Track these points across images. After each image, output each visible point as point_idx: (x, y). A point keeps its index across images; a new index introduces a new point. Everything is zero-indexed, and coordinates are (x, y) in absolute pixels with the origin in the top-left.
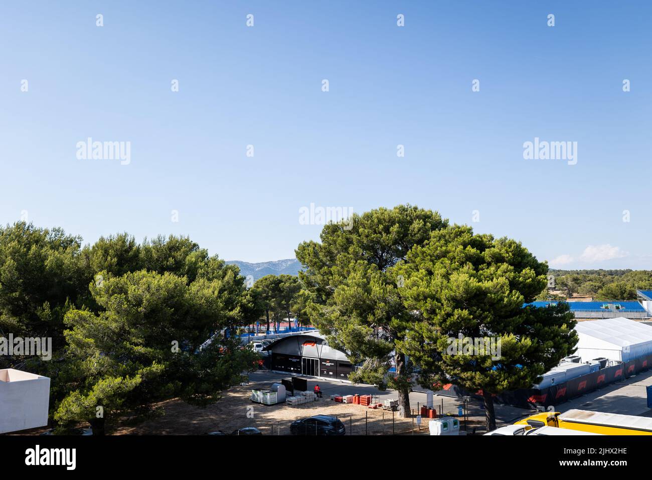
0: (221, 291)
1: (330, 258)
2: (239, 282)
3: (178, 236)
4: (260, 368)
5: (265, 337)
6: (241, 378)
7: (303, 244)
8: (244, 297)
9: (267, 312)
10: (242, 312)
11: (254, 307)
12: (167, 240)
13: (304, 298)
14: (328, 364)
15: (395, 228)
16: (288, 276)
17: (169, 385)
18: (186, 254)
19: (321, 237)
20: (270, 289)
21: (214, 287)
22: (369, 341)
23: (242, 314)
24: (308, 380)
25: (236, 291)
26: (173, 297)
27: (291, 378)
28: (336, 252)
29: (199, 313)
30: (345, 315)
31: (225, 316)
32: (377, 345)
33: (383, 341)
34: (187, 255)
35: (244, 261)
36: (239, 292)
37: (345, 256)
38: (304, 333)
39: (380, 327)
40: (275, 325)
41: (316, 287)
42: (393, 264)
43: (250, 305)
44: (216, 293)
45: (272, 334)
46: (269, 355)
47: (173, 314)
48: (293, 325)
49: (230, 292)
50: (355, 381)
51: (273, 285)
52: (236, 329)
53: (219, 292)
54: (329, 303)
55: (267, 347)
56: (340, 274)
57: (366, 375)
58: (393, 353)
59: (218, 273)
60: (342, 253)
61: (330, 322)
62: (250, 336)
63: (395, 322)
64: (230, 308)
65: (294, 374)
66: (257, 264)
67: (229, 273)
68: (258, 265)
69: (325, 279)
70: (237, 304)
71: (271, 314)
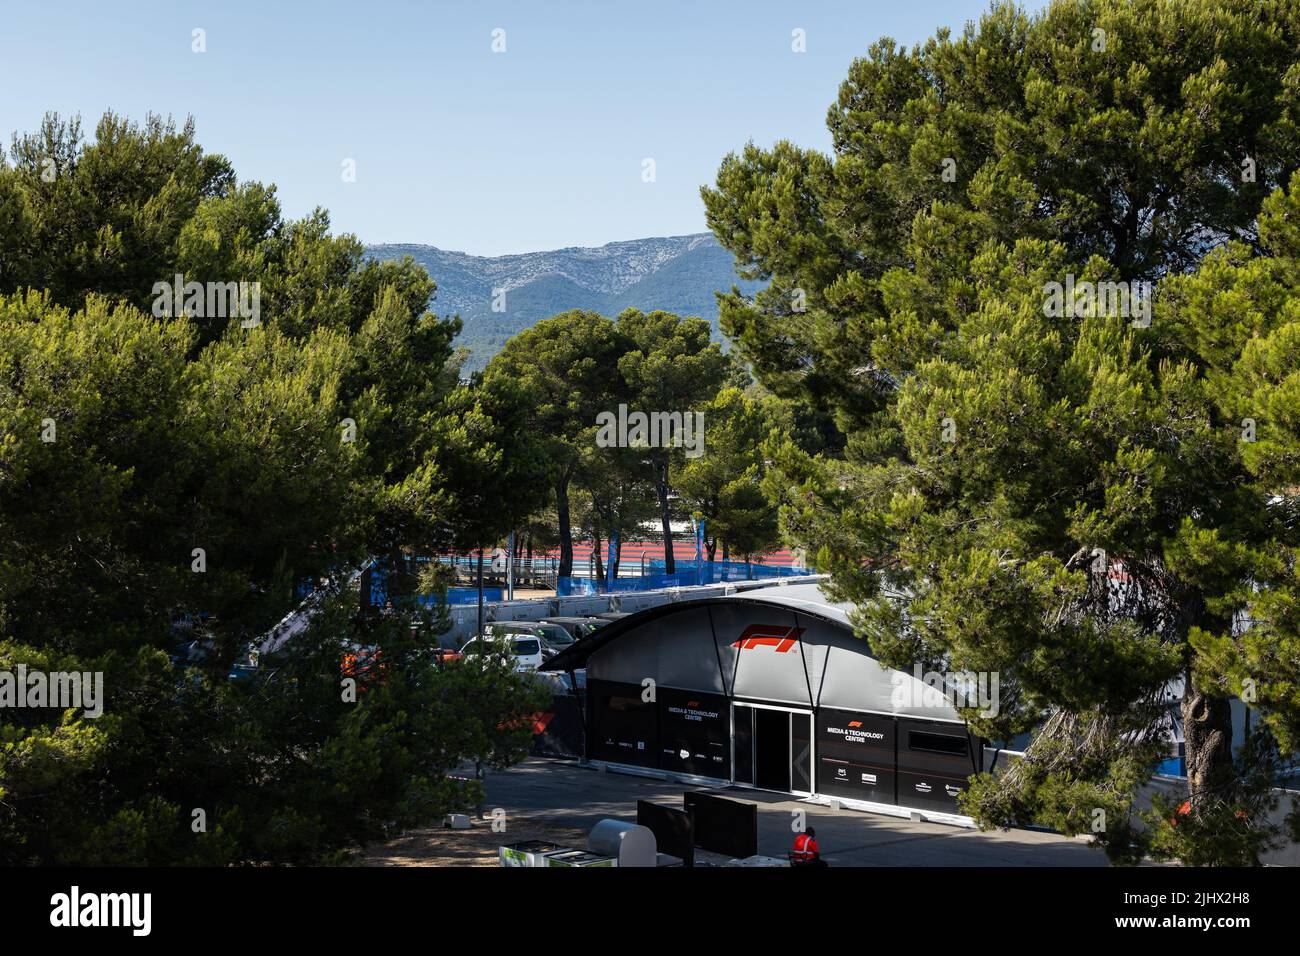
0: (352, 386)
1: (878, 226)
2: (432, 345)
3: (136, 119)
4: (538, 749)
5: (554, 608)
6: (454, 790)
7: (742, 160)
8: (455, 418)
9: (562, 490)
10: (449, 487)
11: (504, 464)
12: (89, 139)
13: (737, 424)
14: (858, 736)
15: (1209, 82)
16: (659, 317)
17: (123, 814)
18: (184, 210)
19: (834, 121)
20: (576, 382)
21: (319, 367)
22: (1062, 627)
23: (446, 495)
24: (763, 806)
25: (421, 387)
26: (126, 414)
27: (680, 799)
28: (904, 198)
29: (252, 489)
30: (944, 507)
31: (369, 506)
32: (1106, 650)
33: (1130, 628)
34: (186, 216)
35: (442, 247)
36: (435, 390)
37: (949, 219)
38: (740, 590)
39: (1118, 566)
40: (598, 551)
41: (803, 373)
42: (1186, 259)
43: (482, 453)
44: (328, 394)
45: (587, 591)
46: (575, 691)
47: (132, 493)
48: (687, 553)
49: (390, 390)
50: (994, 816)
51: (588, 361)
52: (415, 567)
53: (342, 394)
54: (858, 449)
55: (563, 653)
56: (927, 311)
57: (1046, 793)
58: (1176, 689)
59: (333, 299)
60: (935, 205)
61: (879, 537)
62: (485, 599)
63: (1198, 540)
64: (389, 468)
65: (696, 779)
66: (505, 260)
67: (387, 302)
68: (511, 264)
69: (852, 332)
70: (420, 449)
71: (582, 499)
